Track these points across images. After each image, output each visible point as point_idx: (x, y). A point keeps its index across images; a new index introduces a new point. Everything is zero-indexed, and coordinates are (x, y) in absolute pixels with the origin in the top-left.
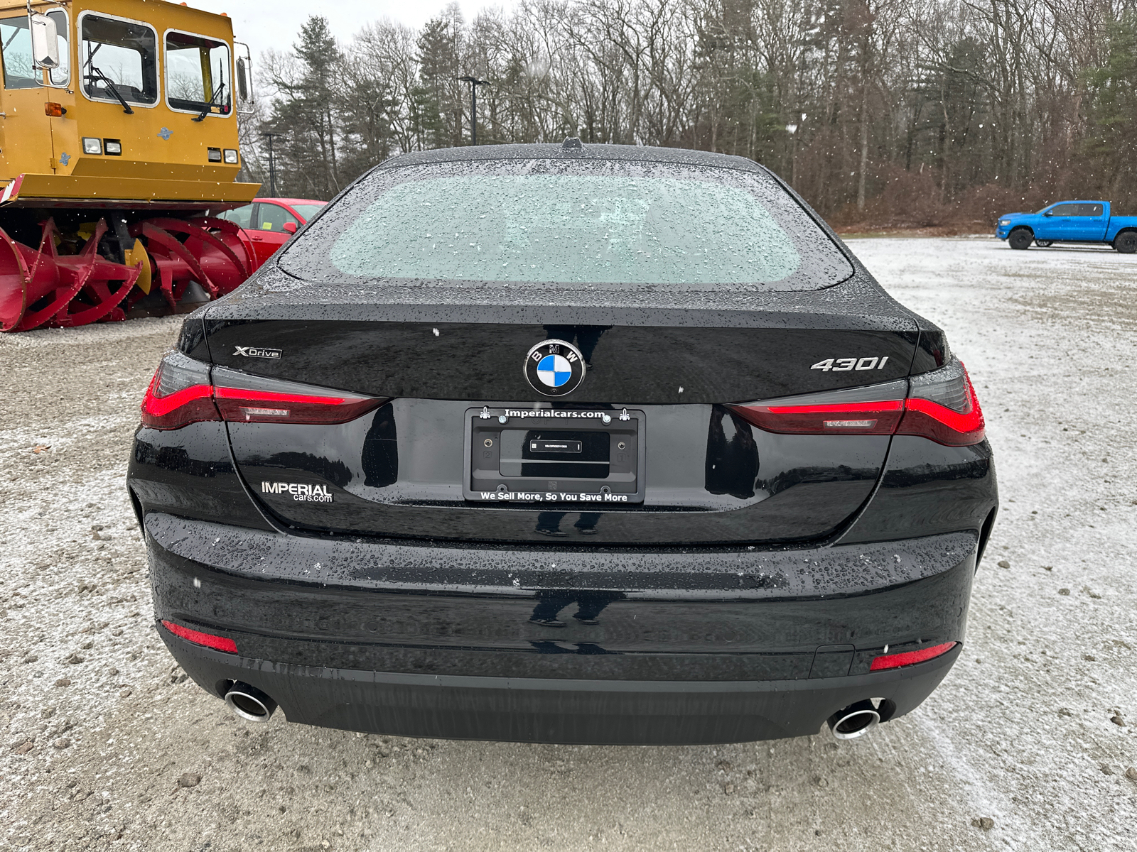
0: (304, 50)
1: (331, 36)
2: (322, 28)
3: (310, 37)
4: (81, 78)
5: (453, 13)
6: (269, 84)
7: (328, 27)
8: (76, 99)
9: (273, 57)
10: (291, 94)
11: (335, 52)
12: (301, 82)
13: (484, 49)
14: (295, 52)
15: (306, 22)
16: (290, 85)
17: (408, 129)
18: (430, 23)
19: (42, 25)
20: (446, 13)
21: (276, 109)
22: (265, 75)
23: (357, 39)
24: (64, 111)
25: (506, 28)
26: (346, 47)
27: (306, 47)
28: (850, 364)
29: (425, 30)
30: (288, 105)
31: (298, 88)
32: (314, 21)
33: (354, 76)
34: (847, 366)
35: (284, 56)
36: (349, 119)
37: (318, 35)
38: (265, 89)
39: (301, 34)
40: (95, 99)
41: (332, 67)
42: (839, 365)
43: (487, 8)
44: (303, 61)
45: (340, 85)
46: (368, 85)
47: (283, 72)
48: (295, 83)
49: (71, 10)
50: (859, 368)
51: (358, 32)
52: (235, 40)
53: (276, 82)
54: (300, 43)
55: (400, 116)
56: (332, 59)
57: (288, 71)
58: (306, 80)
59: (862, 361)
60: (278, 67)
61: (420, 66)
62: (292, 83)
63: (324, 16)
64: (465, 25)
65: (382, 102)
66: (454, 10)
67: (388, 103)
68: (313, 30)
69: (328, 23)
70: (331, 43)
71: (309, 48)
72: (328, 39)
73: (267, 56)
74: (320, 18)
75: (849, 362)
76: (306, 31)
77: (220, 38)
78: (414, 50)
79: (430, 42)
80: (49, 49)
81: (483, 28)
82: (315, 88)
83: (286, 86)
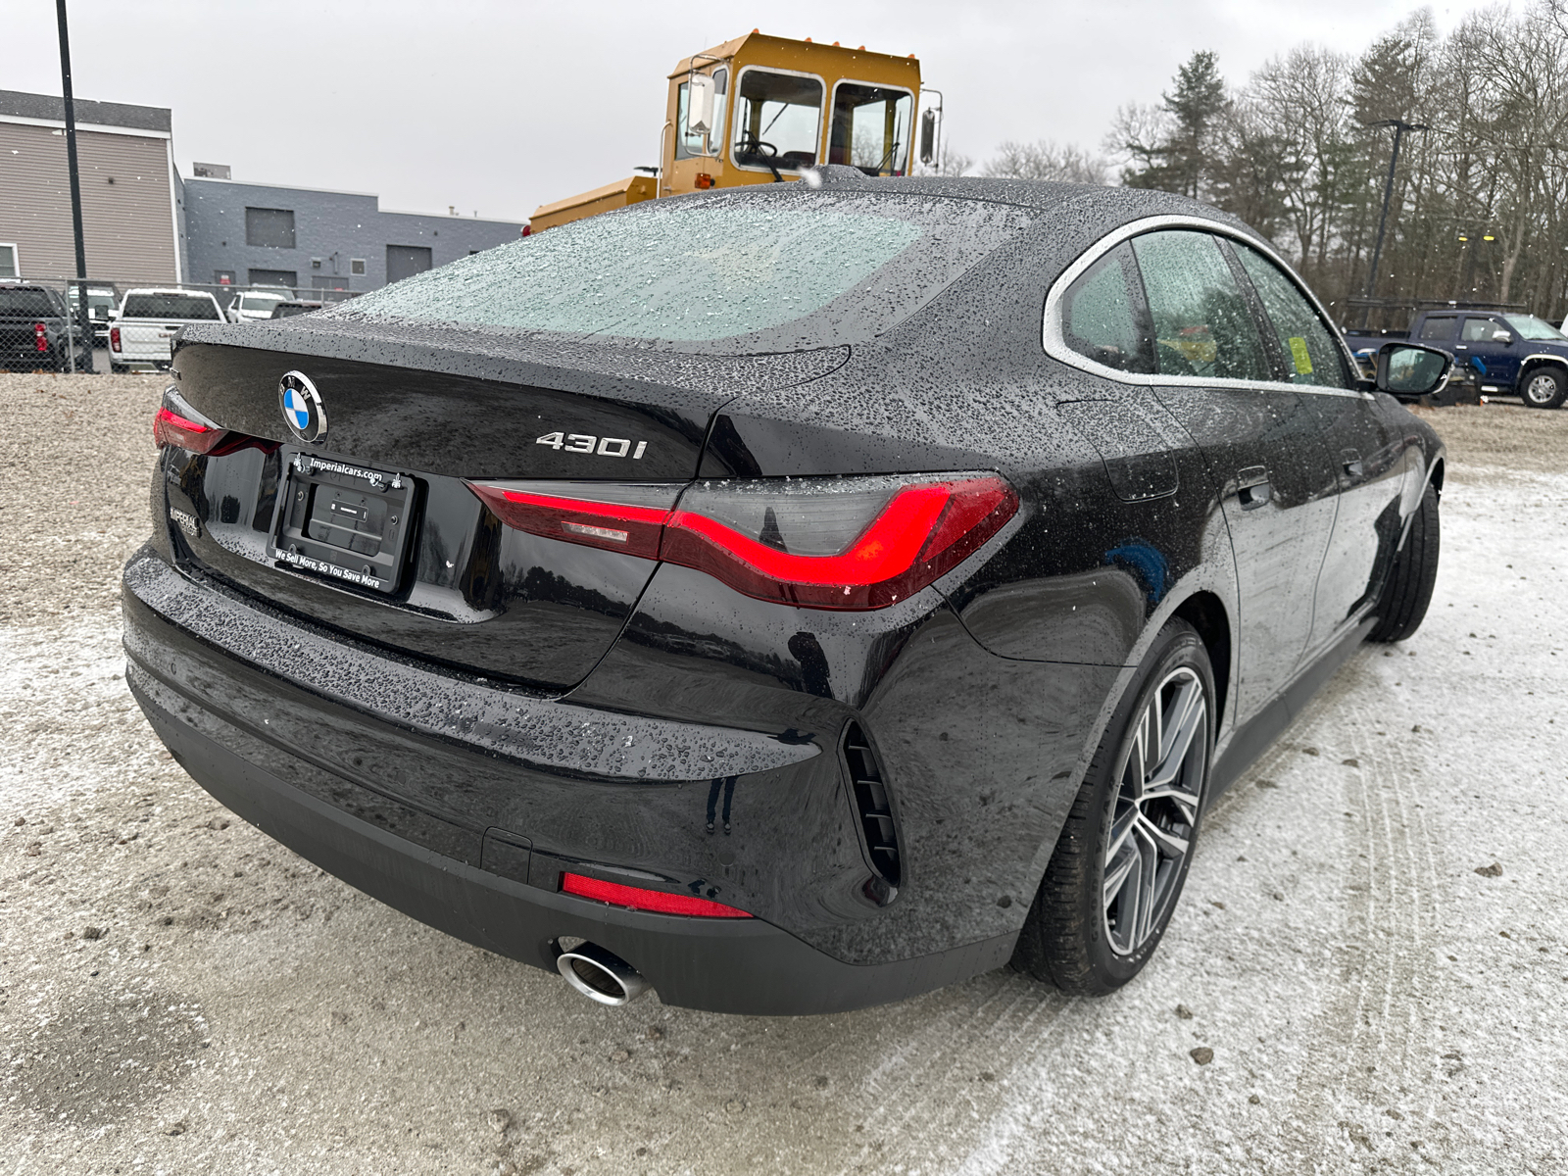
0: (1177, 99)
1: (1219, 76)
2: (1209, 66)
3: (1188, 80)
4: (732, 144)
5: (1419, 24)
6: (1121, 148)
7: (1217, 66)
8: (725, 169)
9: (1133, 113)
10: (1148, 161)
11: (1220, 98)
12: (1165, 144)
13: (1464, 76)
14: (1163, 103)
15: (1186, 60)
16: (1148, 148)
17: (1313, 205)
18: (1382, 44)
19: (701, 87)
20: (1406, 26)
21: (1125, 182)
22: (1119, 136)
23: (1256, 77)
24: (713, 183)
25: (1509, 40)
26: (1237, 91)
27: (1180, 95)
28: (588, 444)
29: (1371, 55)
30: (1141, 176)
31: (1159, 151)
32: (1199, 58)
33: (1241, 131)
34: (585, 447)
35: (1148, 109)
36: (1225, 191)
37: (1200, 78)
38: (1115, 156)
39: (1177, 78)
40: (745, 168)
41: (1211, 120)
42: (572, 443)
43: (1479, 10)
44: (1172, 115)
45: (1220, 144)
46: (1263, 142)
47: (1143, 132)
48: (1155, 147)
49: (731, 66)
50: (601, 451)
51: (1258, 66)
52: (922, 87)
53: (1130, 146)
54: (1172, 90)
55: (1304, 185)
56: (1214, 109)
57: (1150, 129)
58: (1173, 141)
59: (605, 442)
60: (1138, 125)
61: (1350, 110)
62: (1152, 145)
63: (1214, 51)
64: (1436, 42)
65: (1279, 166)
66: (1423, 22)
67: (1289, 167)
68: (1195, 70)
69: (1217, 60)
70: (1218, 86)
71: (1183, 97)
72: (1214, 80)
73: (1125, 112)
74: (1208, 52)
75: (586, 441)
76: (1184, 73)
77: (903, 86)
78: (1344, 86)
79: (1373, 71)
80: (704, 113)
81: (1468, 43)
82: (1183, 151)
83: (1142, 150)
